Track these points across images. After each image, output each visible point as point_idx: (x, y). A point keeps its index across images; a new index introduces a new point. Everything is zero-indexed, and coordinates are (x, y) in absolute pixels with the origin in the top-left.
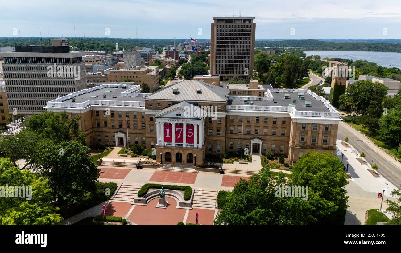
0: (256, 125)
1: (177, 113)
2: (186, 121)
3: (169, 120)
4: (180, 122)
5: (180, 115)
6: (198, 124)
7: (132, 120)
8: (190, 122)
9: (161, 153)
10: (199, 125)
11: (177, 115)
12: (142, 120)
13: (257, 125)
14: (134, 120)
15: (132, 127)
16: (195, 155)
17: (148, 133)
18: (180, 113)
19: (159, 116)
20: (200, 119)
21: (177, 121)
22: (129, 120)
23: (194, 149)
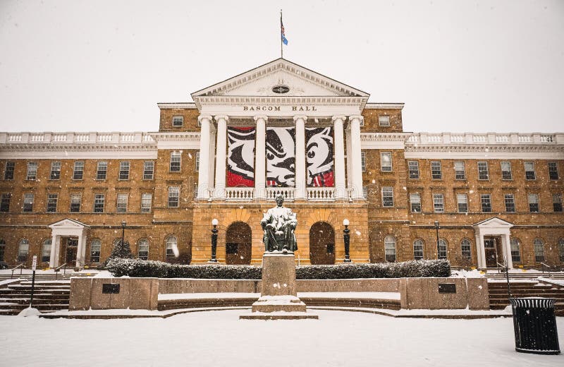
1: (276, 84)
2: (304, 108)
3: (246, 108)
4: (285, 112)
5: (286, 89)
6: (348, 117)
7: (114, 186)
8: (321, 112)
9: (215, 222)
10: (350, 118)
11: (276, 90)
12: (143, 185)
14: (120, 185)
15: (110, 207)
17: (162, 209)
18: (286, 84)
19: (212, 92)
20: (358, 95)
21: (274, 109)
22: (103, 185)
23: (336, 205)
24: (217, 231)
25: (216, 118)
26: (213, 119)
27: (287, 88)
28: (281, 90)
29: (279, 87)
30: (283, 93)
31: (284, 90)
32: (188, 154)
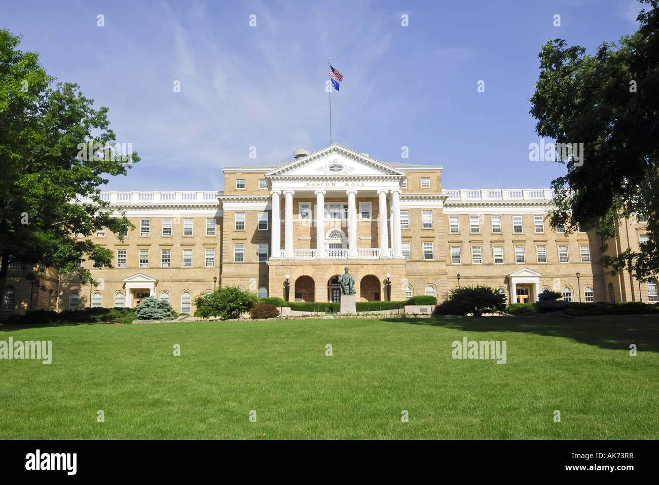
0: (517, 239)
1: (332, 163)
2: (355, 185)
3: (308, 185)
4: (339, 186)
5: (340, 167)
6: (390, 191)
7: (180, 242)
8: (368, 186)
9: (288, 276)
10: (392, 192)
11: (332, 168)
12: (207, 241)
13: (519, 238)
14: (186, 241)
15: (176, 262)
16: (389, 275)
17: (229, 264)
18: (339, 163)
19: (281, 171)
20: (398, 174)
21: (331, 184)
22: (169, 241)
23: (381, 262)
24: (289, 284)
25: (284, 193)
26: (282, 193)
28: (336, 168)
29: (334, 167)
30: (337, 171)
31: (338, 168)
32: (251, 214)
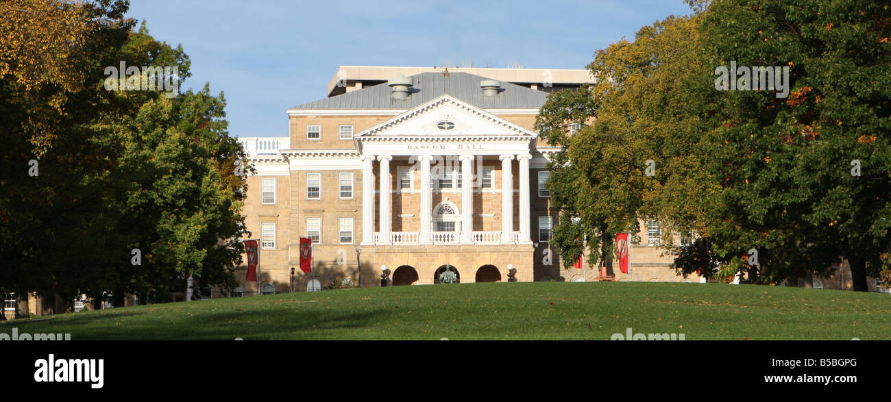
1: (441, 119)
2: (471, 147)
3: (409, 148)
4: (450, 150)
5: (451, 126)
6: (516, 156)
8: (489, 149)
10: (518, 158)
11: (441, 125)
16: (510, 266)
18: (450, 120)
20: (526, 135)
21: (439, 147)
23: (502, 249)
24: (385, 276)
25: (378, 158)
26: (376, 159)
27: (453, 124)
28: (446, 126)
29: (444, 123)
30: (448, 128)
31: (449, 126)
32: (329, 176)
